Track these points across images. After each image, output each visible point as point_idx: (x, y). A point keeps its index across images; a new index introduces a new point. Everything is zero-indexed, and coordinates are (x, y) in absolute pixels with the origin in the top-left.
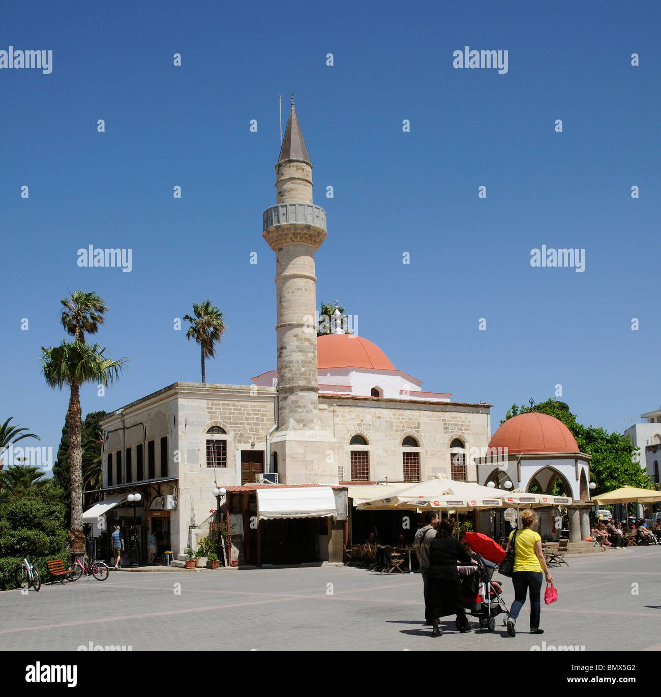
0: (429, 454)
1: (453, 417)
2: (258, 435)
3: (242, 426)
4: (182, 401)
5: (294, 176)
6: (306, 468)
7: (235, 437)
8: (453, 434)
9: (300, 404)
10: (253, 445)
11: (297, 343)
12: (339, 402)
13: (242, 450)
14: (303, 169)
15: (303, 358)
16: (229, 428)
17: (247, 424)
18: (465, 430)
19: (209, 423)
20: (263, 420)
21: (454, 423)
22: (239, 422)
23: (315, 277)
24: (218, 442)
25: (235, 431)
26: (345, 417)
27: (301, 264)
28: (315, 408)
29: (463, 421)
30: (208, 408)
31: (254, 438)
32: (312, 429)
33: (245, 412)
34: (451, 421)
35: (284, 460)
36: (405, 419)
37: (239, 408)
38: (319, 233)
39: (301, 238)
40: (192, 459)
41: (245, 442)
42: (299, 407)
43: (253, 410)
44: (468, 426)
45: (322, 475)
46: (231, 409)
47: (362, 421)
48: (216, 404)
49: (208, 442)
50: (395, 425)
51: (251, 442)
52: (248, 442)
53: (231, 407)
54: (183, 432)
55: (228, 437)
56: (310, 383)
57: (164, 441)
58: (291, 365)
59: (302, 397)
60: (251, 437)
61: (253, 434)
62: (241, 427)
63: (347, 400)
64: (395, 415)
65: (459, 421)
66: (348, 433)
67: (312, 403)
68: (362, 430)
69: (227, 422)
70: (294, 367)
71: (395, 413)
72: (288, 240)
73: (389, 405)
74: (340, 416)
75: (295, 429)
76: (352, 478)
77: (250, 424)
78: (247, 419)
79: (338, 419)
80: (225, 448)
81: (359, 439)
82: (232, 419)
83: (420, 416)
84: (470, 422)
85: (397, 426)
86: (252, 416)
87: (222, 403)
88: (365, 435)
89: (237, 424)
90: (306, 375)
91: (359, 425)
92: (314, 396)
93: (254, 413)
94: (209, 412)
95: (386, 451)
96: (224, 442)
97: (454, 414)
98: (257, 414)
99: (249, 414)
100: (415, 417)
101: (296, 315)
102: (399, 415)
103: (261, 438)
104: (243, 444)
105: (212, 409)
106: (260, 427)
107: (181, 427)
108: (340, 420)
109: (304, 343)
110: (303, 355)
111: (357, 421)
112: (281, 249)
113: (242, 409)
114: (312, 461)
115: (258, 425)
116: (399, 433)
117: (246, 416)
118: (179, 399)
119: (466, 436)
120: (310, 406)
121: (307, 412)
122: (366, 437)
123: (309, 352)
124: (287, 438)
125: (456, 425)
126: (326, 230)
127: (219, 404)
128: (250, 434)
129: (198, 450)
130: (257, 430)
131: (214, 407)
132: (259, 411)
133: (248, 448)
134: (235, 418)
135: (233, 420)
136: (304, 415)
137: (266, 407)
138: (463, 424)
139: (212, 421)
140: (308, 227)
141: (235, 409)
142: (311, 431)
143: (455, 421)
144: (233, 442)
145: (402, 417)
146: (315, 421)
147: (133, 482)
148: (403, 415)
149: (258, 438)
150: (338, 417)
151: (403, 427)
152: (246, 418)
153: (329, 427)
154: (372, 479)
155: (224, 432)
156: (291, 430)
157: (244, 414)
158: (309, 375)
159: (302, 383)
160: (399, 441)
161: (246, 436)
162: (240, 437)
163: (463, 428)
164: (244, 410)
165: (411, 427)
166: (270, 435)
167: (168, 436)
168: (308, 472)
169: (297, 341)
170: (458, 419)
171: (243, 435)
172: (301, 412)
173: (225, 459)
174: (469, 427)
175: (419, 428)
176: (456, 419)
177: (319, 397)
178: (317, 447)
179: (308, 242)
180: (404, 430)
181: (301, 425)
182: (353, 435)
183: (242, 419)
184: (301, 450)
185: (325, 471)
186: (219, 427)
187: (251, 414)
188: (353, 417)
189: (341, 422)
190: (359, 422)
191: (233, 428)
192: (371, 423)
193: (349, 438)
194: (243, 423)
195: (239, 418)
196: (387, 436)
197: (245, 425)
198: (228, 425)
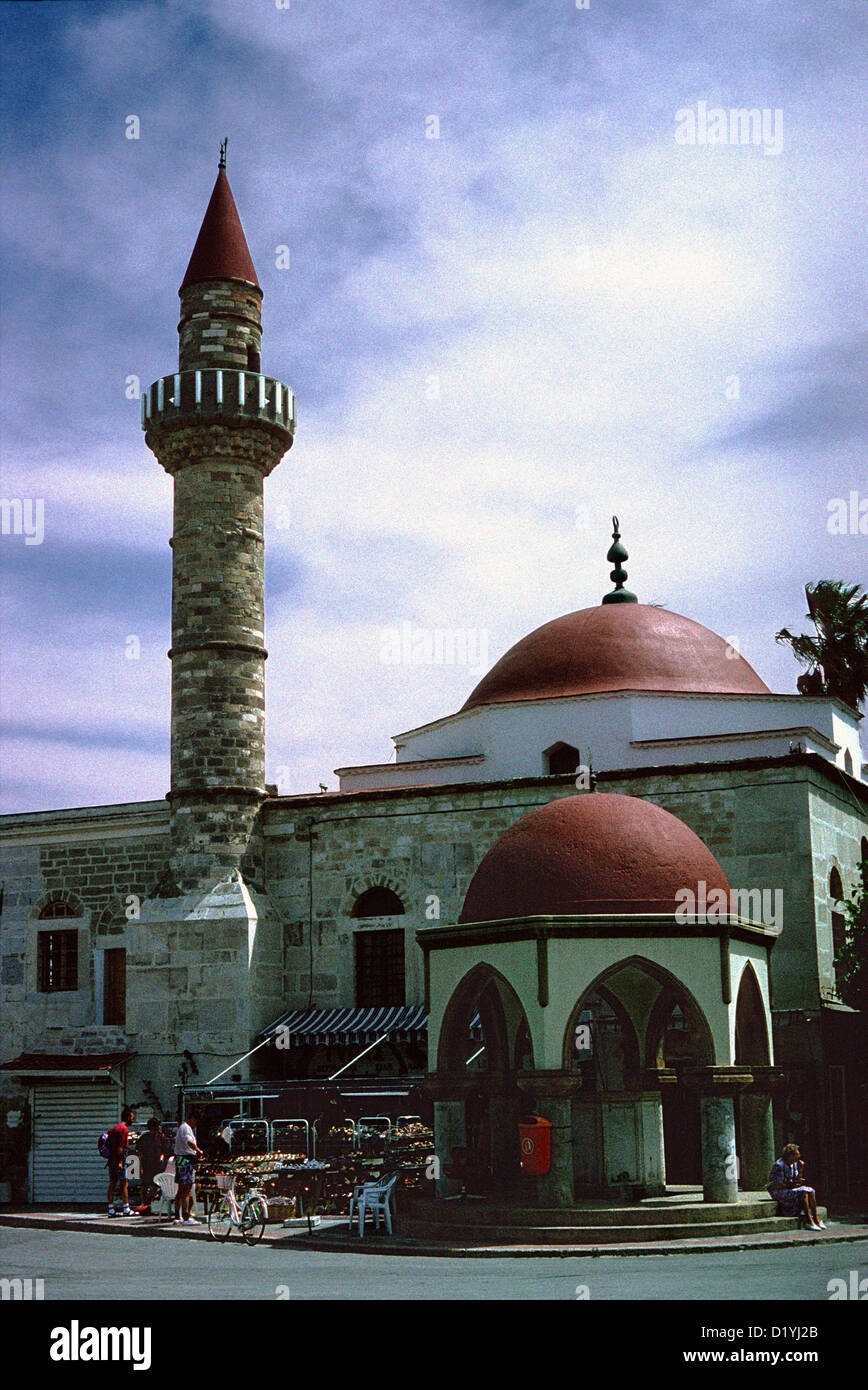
3: (108, 895)
7: (94, 923)
12: (325, 812)
16: (81, 902)
17: (119, 891)
19: (43, 896)
24: (63, 934)
25: (93, 907)
26: (339, 846)
30: (42, 864)
33: (116, 864)
37: (104, 856)
40: (11, 974)
44: (726, 830)
46: (87, 861)
47: (386, 852)
48: (59, 854)
49: (42, 936)
53: (89, 857)
55: (78, 923)
56: (201, 781)
62: (105, 899)
63: (347, 806)
64: (477, 825)
66: (348, 888)
68: (384, 878)
69: (76, 891)
71: (479, 819)
73: (459, 803)
74: (325, 846)
77: (126, 890)
78: (119, 879)
79: (323, 856)
80: (75, 946)
81: (377, 900)
82: (88, 882)
84: (730, 815)
86: (129, 871)
87: (71, 851)
88: (392, 886)
89: (99, 891)
91: (376, 864)
93: (134, 864)
94: (44, 873)
96: (73, 935)
98: (139, 866)
99: (122, 867)
102: (493, 824)
104: (109, 936)
105: (49, 864)
108: (327, 859)
111: (372, 854)
113: (110, 857)
114: (186, 969)
117: (116, 872)
122: (397, 893)
127: (64, 854)
129: (22, 955)
131: (53, 861)
132: (144, 857)
133: (120, 943)
134: (94, 880)
135: (91, 883)
139: (49, 890)
141: (95, 860)
144: (90, 932)
150: (323, 849)
152: (117, 875)
155: (71, 912)
157: (113, 867)
161: (116, 917)
162: (103, 920)
164: (115, 859)
171: (110, 916)
173: (74, 973)
182: (360, 891)
183: (107, 879)
184: (158, 943)
186: (63, 903)
187: (125, 867)
188: (360, 844)
189: (331, 862)
190: (378, 856)
191: (90, 903)
192: (410, 857)
193: (347, 899)
194: (110, 890)
195: (100, 880)
196: (455, 886)
197: (115, 893)
198: (80, 897)
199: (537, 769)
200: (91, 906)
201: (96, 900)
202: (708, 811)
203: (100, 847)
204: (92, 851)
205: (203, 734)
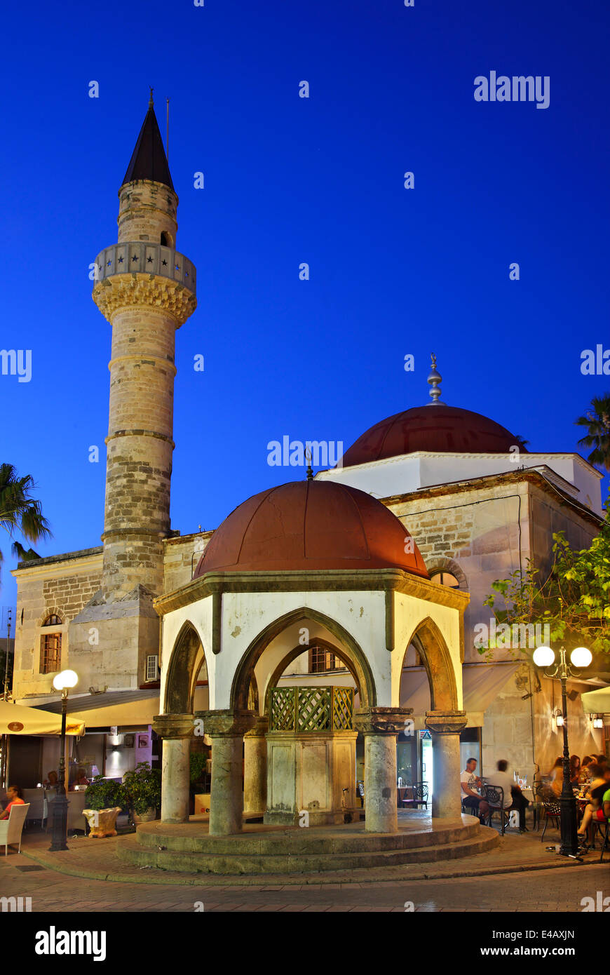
1: (424, 525)
3: (78, 609)
6: (94, 665)
7: (70, 628)
16: (64, 615)
18: (457, 544)
19: (44, 612)
21: (427, 536)
22: (76, 604)
24: (54, 636)
25: (70, 617)
30: (45, 591)
33: (83, 588)
37: (77, 583)
40: (26, 663)
43: (92, 584)
44: (466, 536)
45: (113, 674)
46: (67, 588)
48: (54, 584)
49: (44, 638)
53: (69, 585)
54: (20, 630)
55: (64, 629)
62: (76, 611)
65: (440, 529)
69: (62, 607)
78: (84, 598)
80: (60, 643)
82: (68, 601)
84: (469, 525)
87: (59, 582)
89: (73, 607)
90: (112, 516)
93: (92, 588)
94: (46, 597)
99: (87, 590)
105: (48, 591)
107: (18, 622)
109: (112, 466)
113: (80, 584)
117: (83, 594)
118: (18, 585)
120: (115, 563)
121: (111, 574)
123: (118, 477)
125: (431, 539)
129: (33, 651)
131: (51, 589)
134: (72, 600)
135: (70, 602)
139: (49, 608)
141: (72, 587)
143: (431, 531)
144: (68, 633)
152: (83, 596)
155: (60, 621)
157: (82, 591)
163: (451, 542)
164: (83, 586)
170: (439, 526)
173: (60, 659)
176: (433, 527)
178: (109, 628)
183: (77, 599)
185: (118, 668)
186: (55, 615)
191: (68, 615)
194: (79, 606)
195: (75, 599)
197: (83, 608)
198: (63, 611)
200: (69, 616)
201: (72, 612)
202: (453, 523)
203: (76, 578)
204: (71, 581)
205: (120, 494)
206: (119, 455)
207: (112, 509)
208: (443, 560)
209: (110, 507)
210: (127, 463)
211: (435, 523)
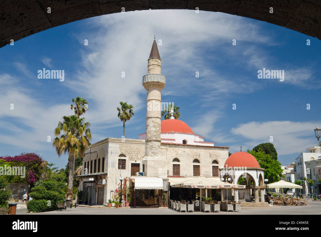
0: (203, 166)
1: (213, 152)
2: (138, 157)
4: (110, 145)
5: (154, 64)
6: (155, 171)
7: (129, 158)
8: (213, 158)
9: (153, 146)
10: (136, 161)
11: (153, 124)
12: (169, 146)
13: (132, 163)
14: (157, 61)
15: (155, 130)
16: (127, 155)
18: (218, 157)
19: (120, 153)
20: (140, 152)
23: (161, 100)
24: (123, 160)
25: (129, 156)
26: (171, 151)
27: (156, 95)
28: (159, 148)
29: (217, 154)
30: (119, 147)
31: (136, 159)
32: (158, 156)
34: (213, 153)
35: (147, 167)
36: (194, 152)
38: (162, 84)
39: (156, 86)
40: (113, 166)
41: (133, 160)
42: (153, 147)
43: (136, 148)
46: (128, 148)
47: (178, 153)
48: (122, 146)
49: (119, 160)
50: (190, 155)
51: (135, 160)
52: (134, 160)
54: (110, 156)
55: (126, 158)
56: (157, 139)
57: (104, 159)
58: (151, 132)
59: (154, 144)
60: (135, 158)
61: (136, 157)
62: (131, 155)
63: (172, 145)
64: (190, 151)
66: (172, 158)
67: (158, 146)
69: (126, 153)
70: (152, 133)
72: (151, 87)
74: (169, 151)
75: (151, 156)
76: (173, 174)
77: (135, 153)
78: (134, 152)
80: (125, 162)
81: (176, 160)
83: (200, 151)
84: (220, 154)
85: (191, 155)
86: (136, 151)
87: (125, 146)
88: (178, 158)
89: (130, 153)
91: (176, 154)
92: (159, 144)
94: (120, 149)
95: (187, 164)
96: (125, 160)
97: (214, 151)
99: (134, 150)
100: (198, 152)
101: (153, 114)
102: (192, 151)
103: (139, 159)
104: (132, 161)
105: (121, 147)
106: (138, 155)
107: (109, 154)
110: (155, 128)
112: (148, 90)
113: (132, 148)
114: (157, 168)
115: (138, 154)
116: (192, 158)
118: (109, 144)
119: (218, 159)
121: (156, 149)
123: (157, 127)
124: (148, 159)
125: (214, 155)
126: (165, 83)
127: (124, 146)
128: (135, 157)
129: (115, 163)
130: (138, 156)
131: (122, 147)
132: (139, 149)
133: (134, 162)
134: (129, 151)
136: (155, 151)
137: (141, 147)
138: (218, 154)
139: (121, 152)
140: (158, 82)
141: (129, 148)
142: (157, 157)
144: (128, 160)
145: (193, 152)
146: (159, 153)
147: (92, 173)
148: (194, 151)
149: (138, 159)
150: (168, 151)
151: (193, 155)
153: (165, 155)
154: (181, 175)
155: (125, 156)
156: (149, 156)
157: (133, 150)
158: (157, 136)
159: (154, 139)
160: (192, 161)
161: (133, 158)
162: (131, 158)
165: (197, 156)
166: (142, 158)
167: (105, 157)
168: (155, 172)
169: (153, 123)
172: (154, 150)
173: (125, 166)
174: (220, 156)
175: (200, 156)
177: (161, 144)
178: (159, 163)
179: (158, 87)
180: (194, 157)
181: (154, 154)
182: (174, 158)
184: (153, 164)
186: (123, 154)
187: (135, 150)
188: (174, 151)
189: (169, 153)
190: (176, 153)
192: (181, 154)
193: (172, 160)
195: (131, 151)
196: (187, 159)
197: (133, 154)
198: (127, 154)
199: (181, 143)
205: (158, 131)
206: (157, 122)
207: (156, 134)
208: (216, 159)
209: (155, 134)
210: (159, 124)
211: (215, 152)
